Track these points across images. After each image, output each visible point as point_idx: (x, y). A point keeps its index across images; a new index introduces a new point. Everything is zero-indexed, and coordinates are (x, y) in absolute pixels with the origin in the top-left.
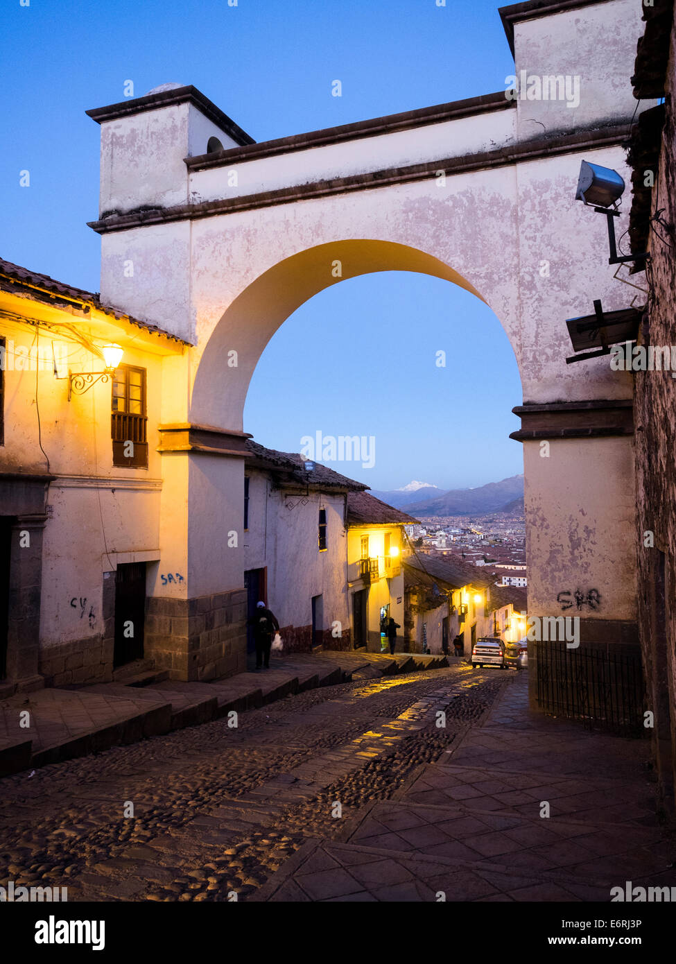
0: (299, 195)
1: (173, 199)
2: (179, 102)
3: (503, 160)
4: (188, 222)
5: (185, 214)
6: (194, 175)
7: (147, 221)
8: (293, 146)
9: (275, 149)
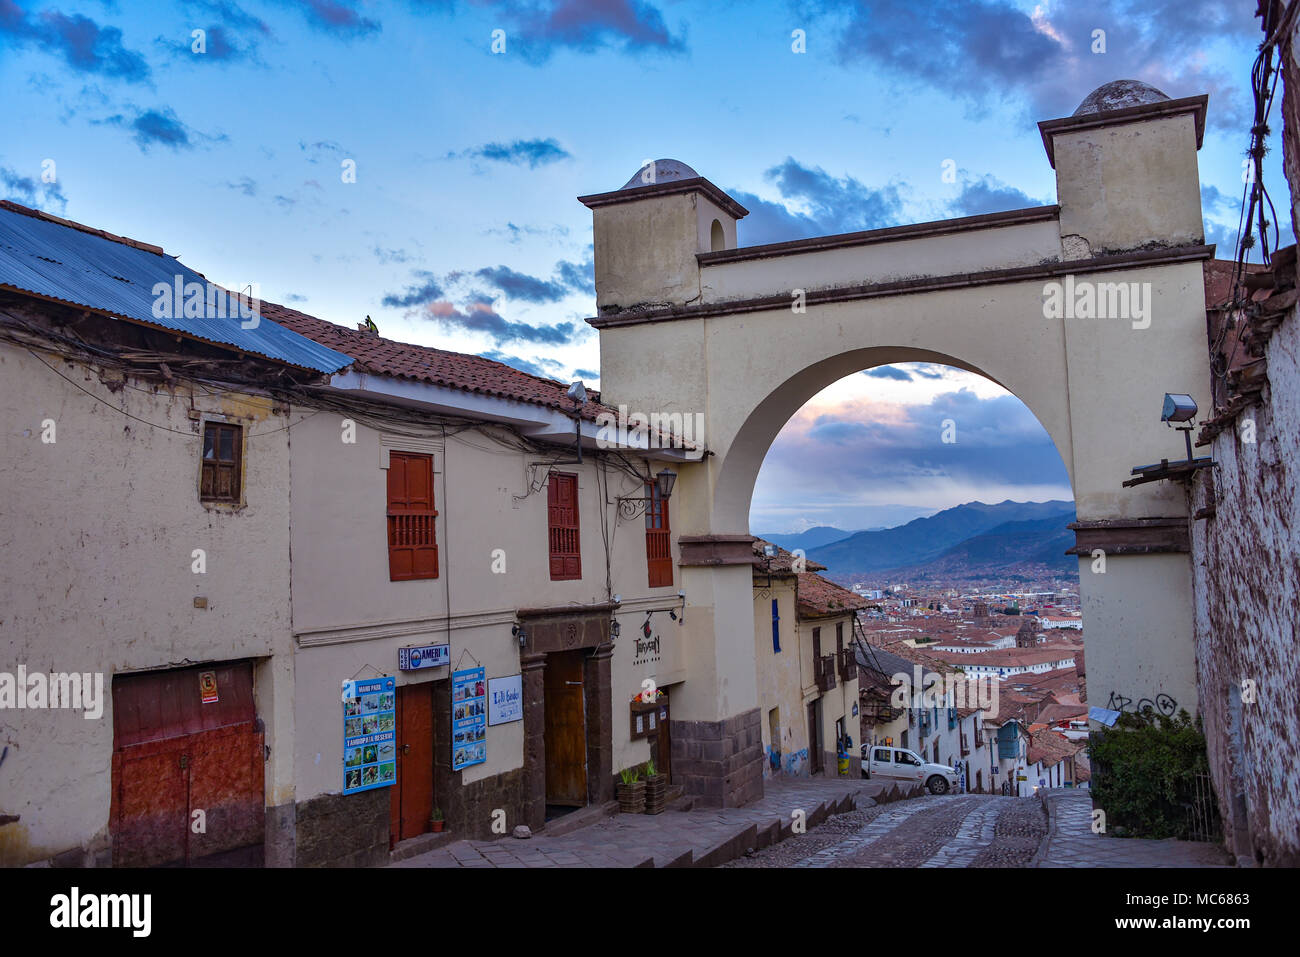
0: (828, 299)
1: (681, 297)
2: (685, 192)
3: (1047, 274)
4: (702, 320)
5: (700, 314)
6: (704, 271)
7: (654, 319)
8: (819, 246)
9: (799, 249)
